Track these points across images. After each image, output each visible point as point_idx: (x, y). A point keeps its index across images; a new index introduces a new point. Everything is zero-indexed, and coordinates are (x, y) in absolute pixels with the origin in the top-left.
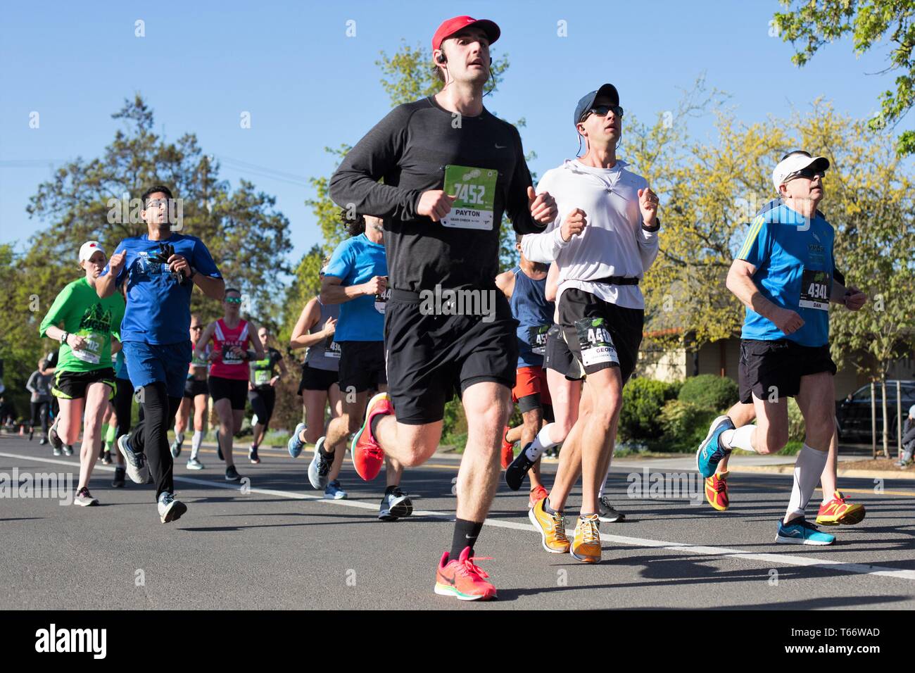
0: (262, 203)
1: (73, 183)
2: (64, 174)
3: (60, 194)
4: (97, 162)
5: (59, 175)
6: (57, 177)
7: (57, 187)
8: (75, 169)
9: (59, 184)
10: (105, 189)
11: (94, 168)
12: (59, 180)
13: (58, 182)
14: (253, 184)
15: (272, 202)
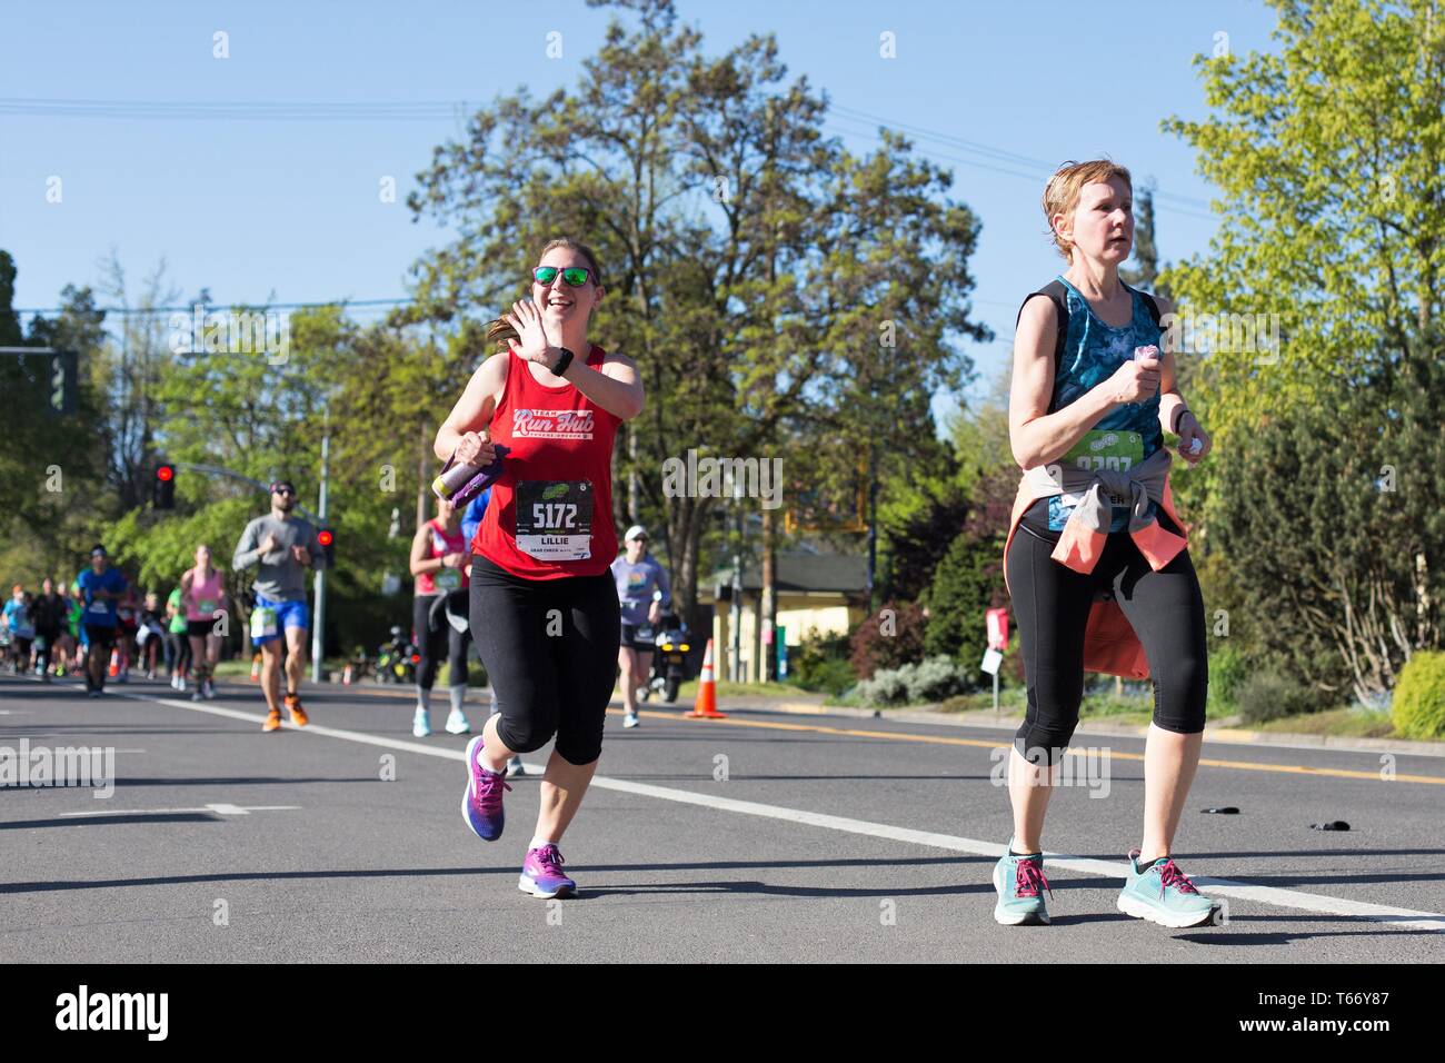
0: (926, 182)
1: (508, 143)
2: (489, 125)
3: (481, 167)
4: (560, 97)
5: (477, 126)
6: (474, 132)
7: (472, 152)
8: (513, 110)
9: (478, 146)
10: (576, 155)
11: (554, 111)
12: (478, 136)
13: (475, 141)
14: (907, 139)
15: (946, 180)
